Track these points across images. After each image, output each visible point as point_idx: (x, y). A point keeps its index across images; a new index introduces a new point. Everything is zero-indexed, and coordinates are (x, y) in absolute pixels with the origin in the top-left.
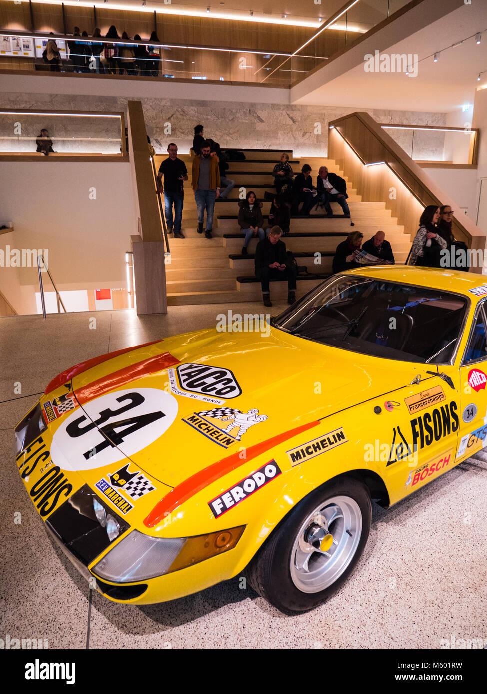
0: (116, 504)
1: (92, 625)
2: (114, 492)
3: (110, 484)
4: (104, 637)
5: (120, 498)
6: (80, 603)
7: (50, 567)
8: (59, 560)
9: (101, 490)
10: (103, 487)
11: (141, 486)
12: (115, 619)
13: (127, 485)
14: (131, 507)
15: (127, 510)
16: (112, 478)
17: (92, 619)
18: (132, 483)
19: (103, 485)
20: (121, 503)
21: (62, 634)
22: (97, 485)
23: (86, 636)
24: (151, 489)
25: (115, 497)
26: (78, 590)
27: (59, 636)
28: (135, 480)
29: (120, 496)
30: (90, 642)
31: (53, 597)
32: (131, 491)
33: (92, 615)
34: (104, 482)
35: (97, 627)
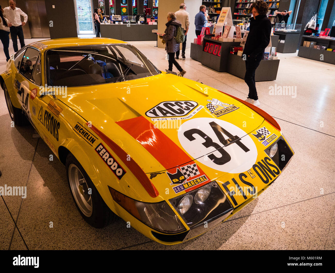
0: (274, 139)
1: (261, 211)
2: (268, 139)
3: (264, 141)
4: (264, 206)
5: (271, 137)
6: (253, 219)
7: (236, 241)
8: (229, 239)
9: (267, 144)
10: (266, 143)
11: (264, 131)
12: (254, 204)
13: (264, 135)
14: (274, 134)
15: (276, 136)
16: (261, 140)
17: (258, 212)
18: (262, 133)
19: (265, 143)
20: (273, 137)
21: (271, 220)
22: (265, 146)
23: (267, 211)
24: (265, 128)
25: (271, 139)
26: (246, 222)
27: (273, 221)
28: (261, 132)
29: (270, 138)
30: (269, 209)
31: (255, 231)
32: (267, 134)
33: (256, 212)
34: (263, 143)
35: (261, 209)
